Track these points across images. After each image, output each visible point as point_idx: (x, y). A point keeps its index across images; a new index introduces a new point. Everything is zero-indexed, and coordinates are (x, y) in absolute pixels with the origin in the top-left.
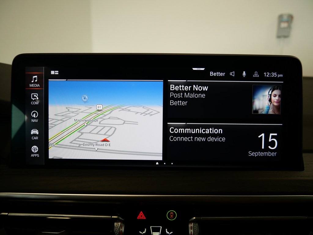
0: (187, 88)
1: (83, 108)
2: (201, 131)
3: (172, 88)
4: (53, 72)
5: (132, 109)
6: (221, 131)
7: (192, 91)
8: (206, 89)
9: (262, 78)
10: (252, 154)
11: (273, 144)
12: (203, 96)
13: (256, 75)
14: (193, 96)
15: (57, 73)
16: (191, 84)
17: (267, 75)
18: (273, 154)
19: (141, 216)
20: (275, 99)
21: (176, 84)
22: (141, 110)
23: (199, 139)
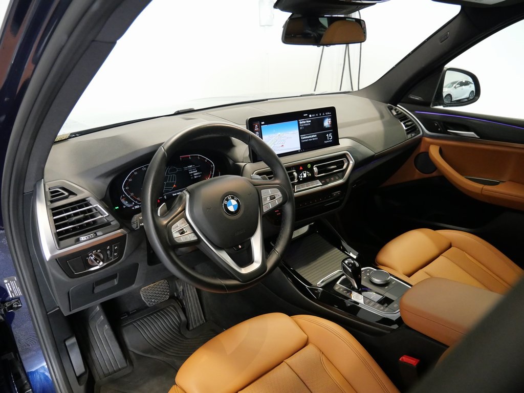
0: (305, 122)
1: (274, 135)
2: (310, 137)
3: (300, 123)
4: (262, 123)
5: (290, 132)
6: (316, 136)
7: (306, 123)
8: (310, 121)
9: (325, 115)
10: (326, 142)
11: (330, 137)
12: (309, 124)
13: (324, 114)
14: (307, 125)
15: (264, 123)
16: (305, 121)
17: (326, 114)
18: (331, 141)
19: (301, 168)
20: (330, 122)
21: (301, 121)
22: (292, 132)
23: (310, 140)
